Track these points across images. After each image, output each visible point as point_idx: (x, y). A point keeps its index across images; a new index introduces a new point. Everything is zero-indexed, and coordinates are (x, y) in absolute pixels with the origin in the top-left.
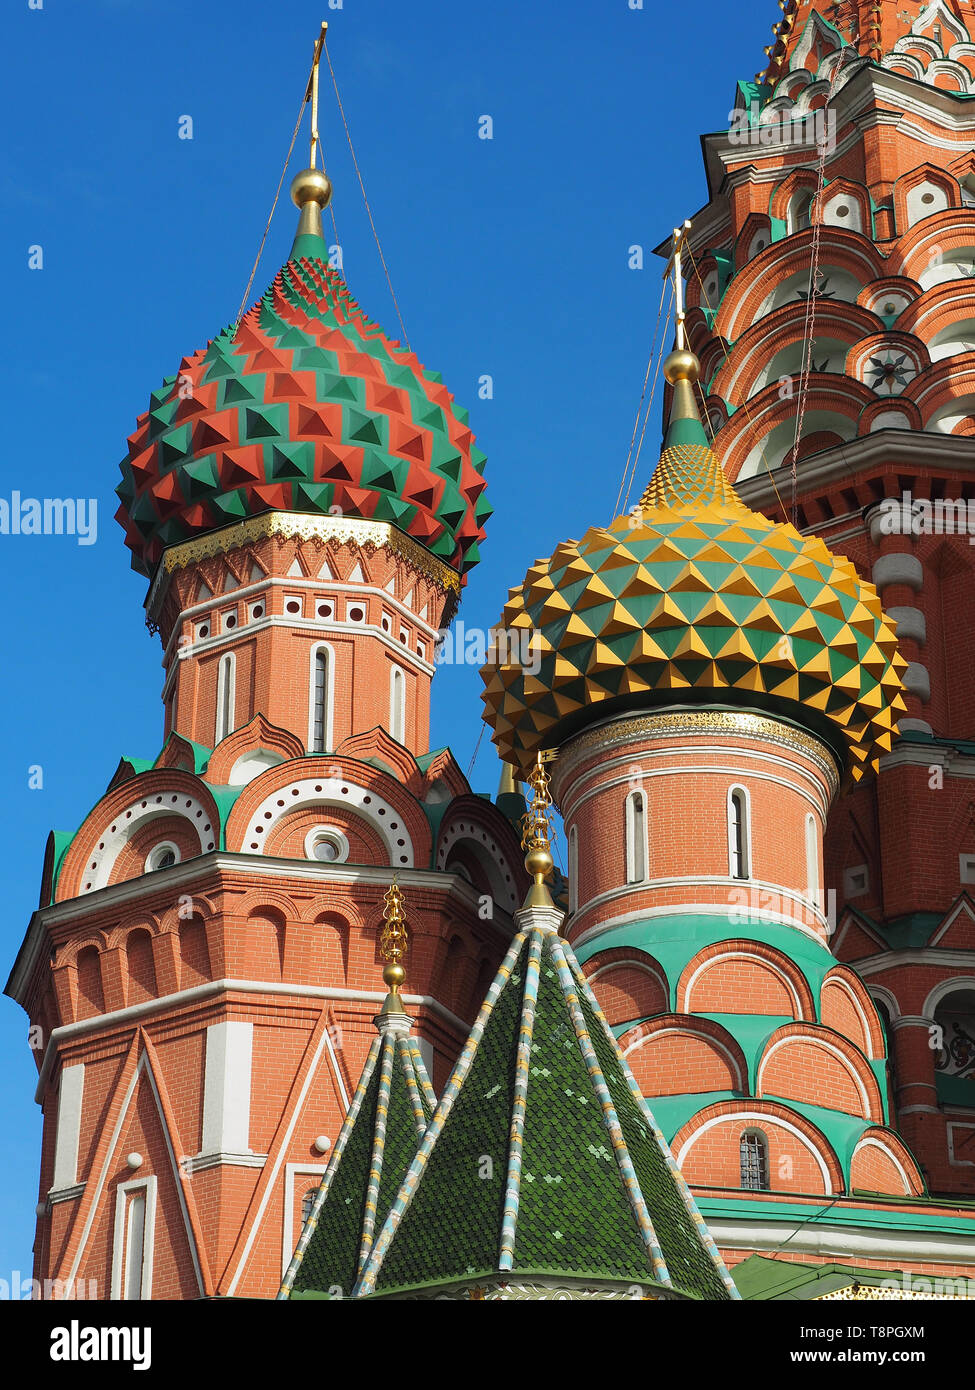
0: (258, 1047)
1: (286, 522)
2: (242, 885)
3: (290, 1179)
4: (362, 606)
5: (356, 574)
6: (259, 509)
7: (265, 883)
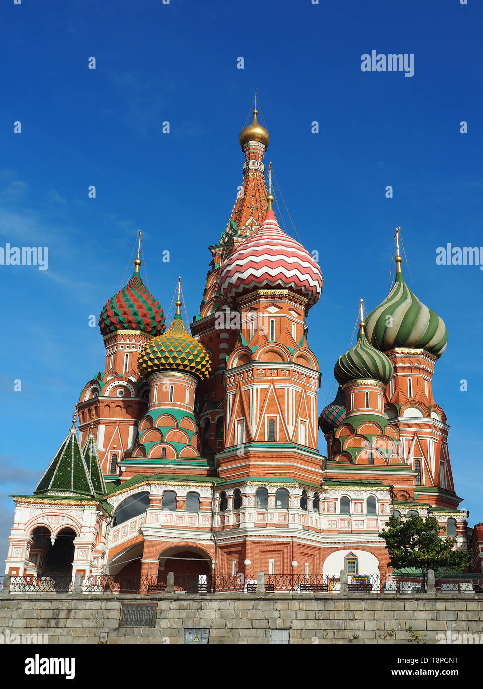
0: (106, 429)
1: (120, 332)
2: (103, 401)
3: (110, 452)
4: (134, 346)
5: (134, 340)
6: (117, 329)
7: (107, 401)
